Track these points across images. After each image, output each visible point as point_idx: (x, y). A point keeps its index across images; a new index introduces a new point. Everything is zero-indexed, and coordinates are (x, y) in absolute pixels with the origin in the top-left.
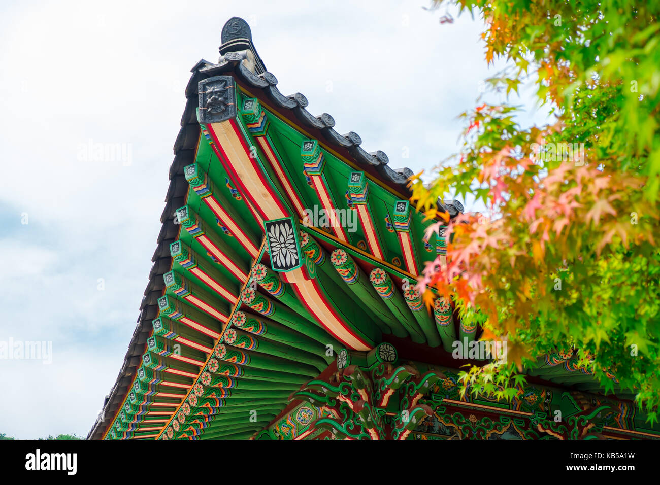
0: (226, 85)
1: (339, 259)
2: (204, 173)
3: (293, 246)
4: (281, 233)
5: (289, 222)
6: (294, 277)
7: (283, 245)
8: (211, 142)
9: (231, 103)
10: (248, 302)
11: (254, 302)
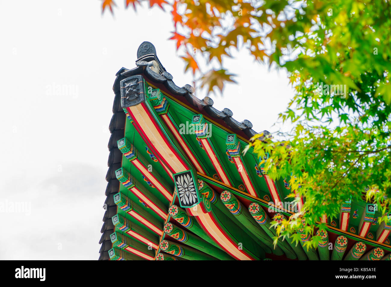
0: (138, 81)
1: (226, 198)
2: (130, 144)
3: (193, 189)
4: (184, 181)
5: (189, 173)
6: (196, 210)
7: (186, 190)
8: (132, 121)
9: (141, 92)
10: (168, 232)
11: (172, 232)
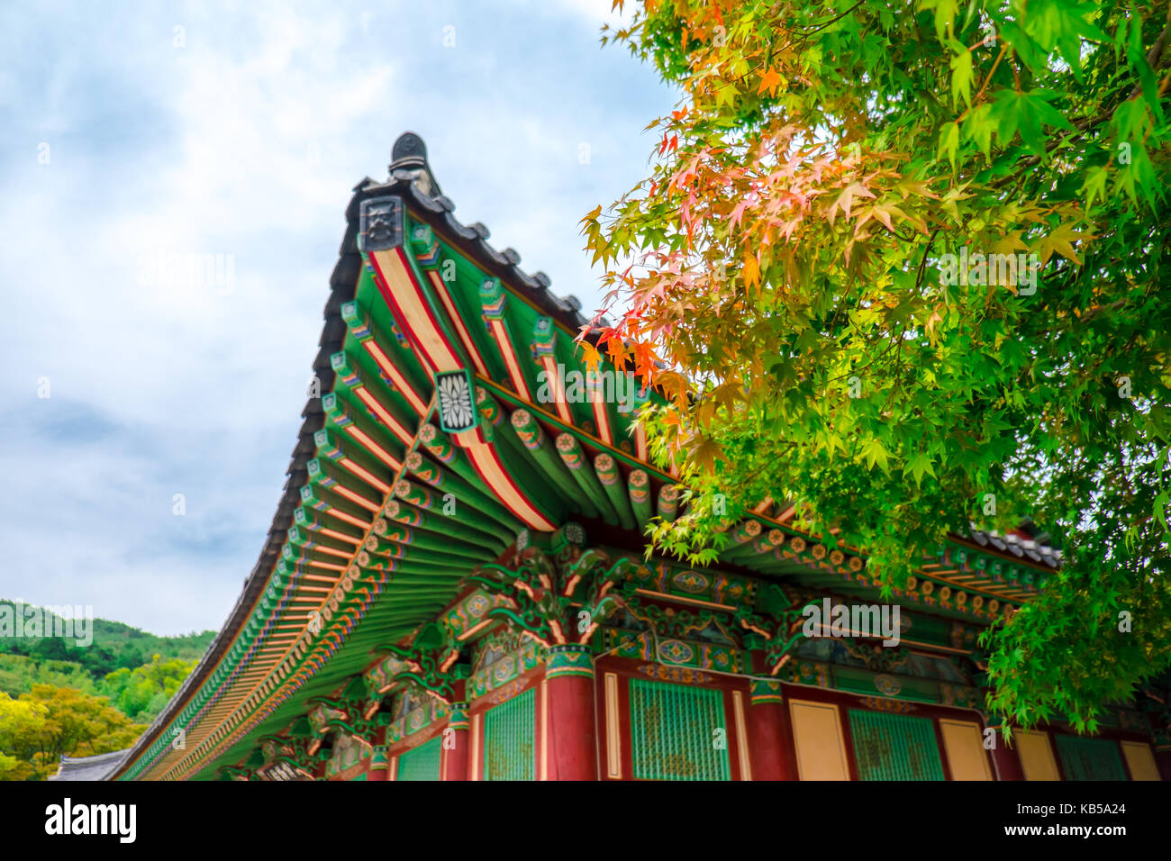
0: (393, 207)
1: (521, 421)
2: (365, 313)
3: (467, 403)
4: (453, 388)
5: (463, 375)
6: (467, 439)
7: (456, 402)
8: (373, 275)
9: (398, 229)
10: (414, 468)
11: (421, 468)
